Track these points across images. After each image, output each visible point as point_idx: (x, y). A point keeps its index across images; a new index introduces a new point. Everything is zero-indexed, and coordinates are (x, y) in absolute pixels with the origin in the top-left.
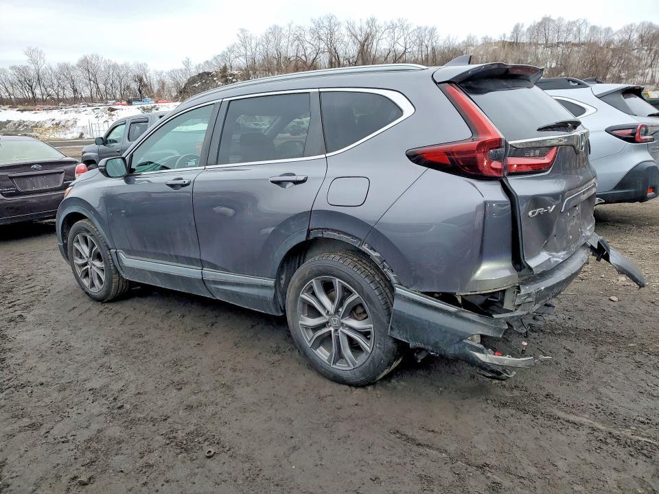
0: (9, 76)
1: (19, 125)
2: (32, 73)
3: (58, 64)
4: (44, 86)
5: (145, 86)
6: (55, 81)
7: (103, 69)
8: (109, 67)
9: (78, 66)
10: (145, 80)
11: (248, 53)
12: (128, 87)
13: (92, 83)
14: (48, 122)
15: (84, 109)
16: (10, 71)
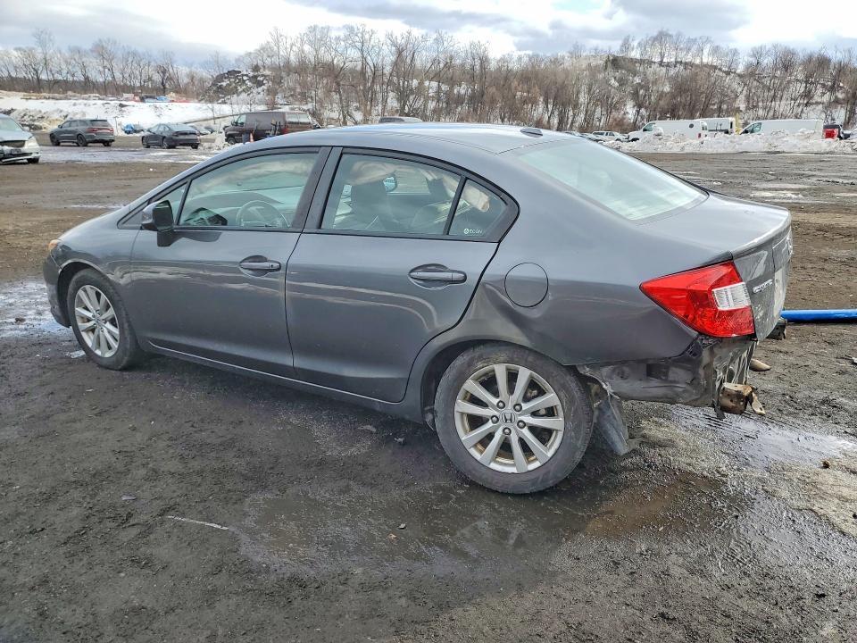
0: (13, 58)
1: (25, 115)
2: (39, 56)
3: (69, 47)
4: (51, 71)
5: (170, 79)
6: (64, 66)
7: (121, 56)
8: (129, 53)
9: (92, 51)
10: (171, 70)
11: (281, 53)
12: (150, 79)
13: (106, 70)
14: (56, 114)
15: (95, 102)
16: (15, 53)
